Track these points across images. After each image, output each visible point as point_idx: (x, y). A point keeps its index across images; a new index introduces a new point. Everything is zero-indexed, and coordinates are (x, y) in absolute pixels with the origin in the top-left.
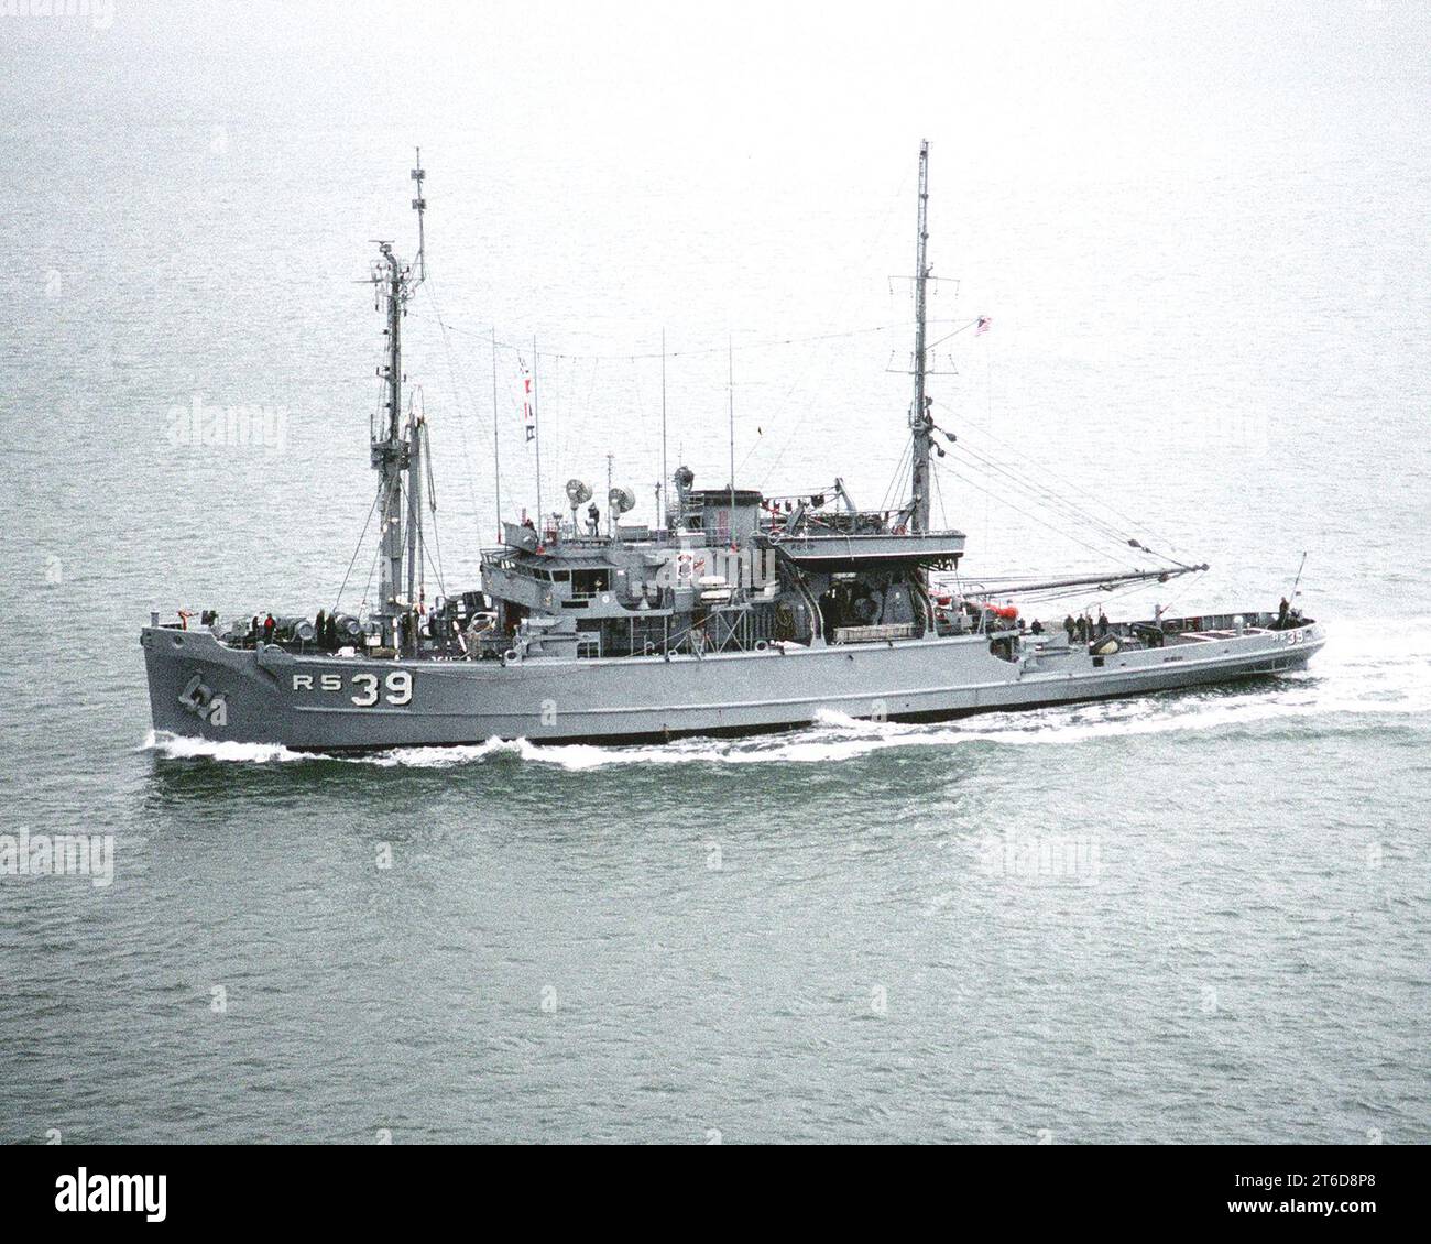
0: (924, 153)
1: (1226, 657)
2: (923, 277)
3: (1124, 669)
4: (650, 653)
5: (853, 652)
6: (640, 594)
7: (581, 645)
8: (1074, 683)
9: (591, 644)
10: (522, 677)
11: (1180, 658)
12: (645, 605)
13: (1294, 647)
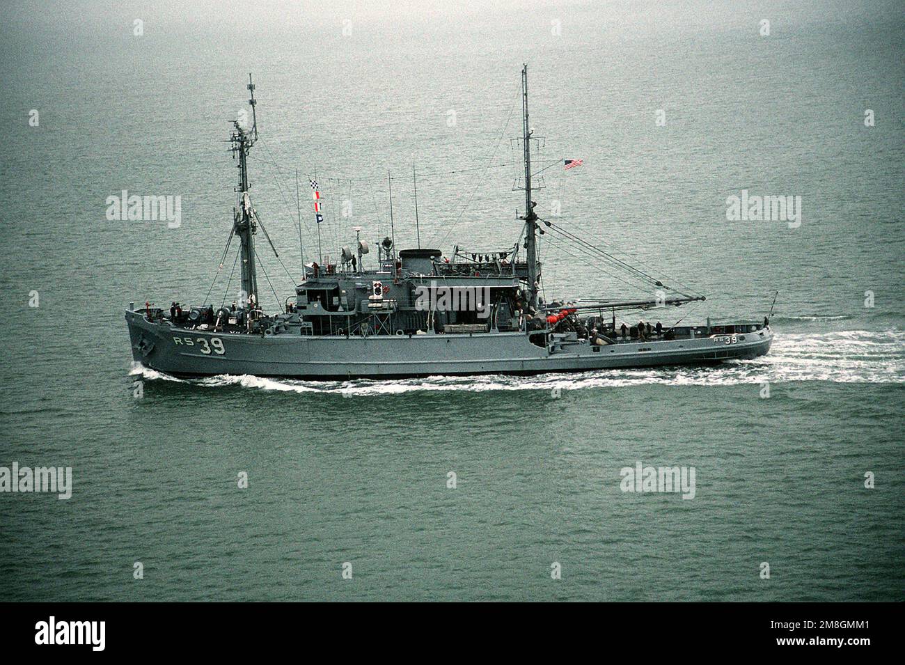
0: (524, 72)
1: (680, 350)
2: (528, 137)
3: (614, 354)
4: (341, 333)
5: (450, 338)
6: (337, 303)
7: (303, 328)
8: (580, 360)
9: (308, 328)
10: (271, 344)
11: (649, 349)
12: (340, 309)
13: (731, 346)
